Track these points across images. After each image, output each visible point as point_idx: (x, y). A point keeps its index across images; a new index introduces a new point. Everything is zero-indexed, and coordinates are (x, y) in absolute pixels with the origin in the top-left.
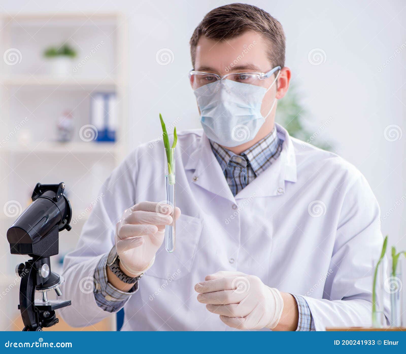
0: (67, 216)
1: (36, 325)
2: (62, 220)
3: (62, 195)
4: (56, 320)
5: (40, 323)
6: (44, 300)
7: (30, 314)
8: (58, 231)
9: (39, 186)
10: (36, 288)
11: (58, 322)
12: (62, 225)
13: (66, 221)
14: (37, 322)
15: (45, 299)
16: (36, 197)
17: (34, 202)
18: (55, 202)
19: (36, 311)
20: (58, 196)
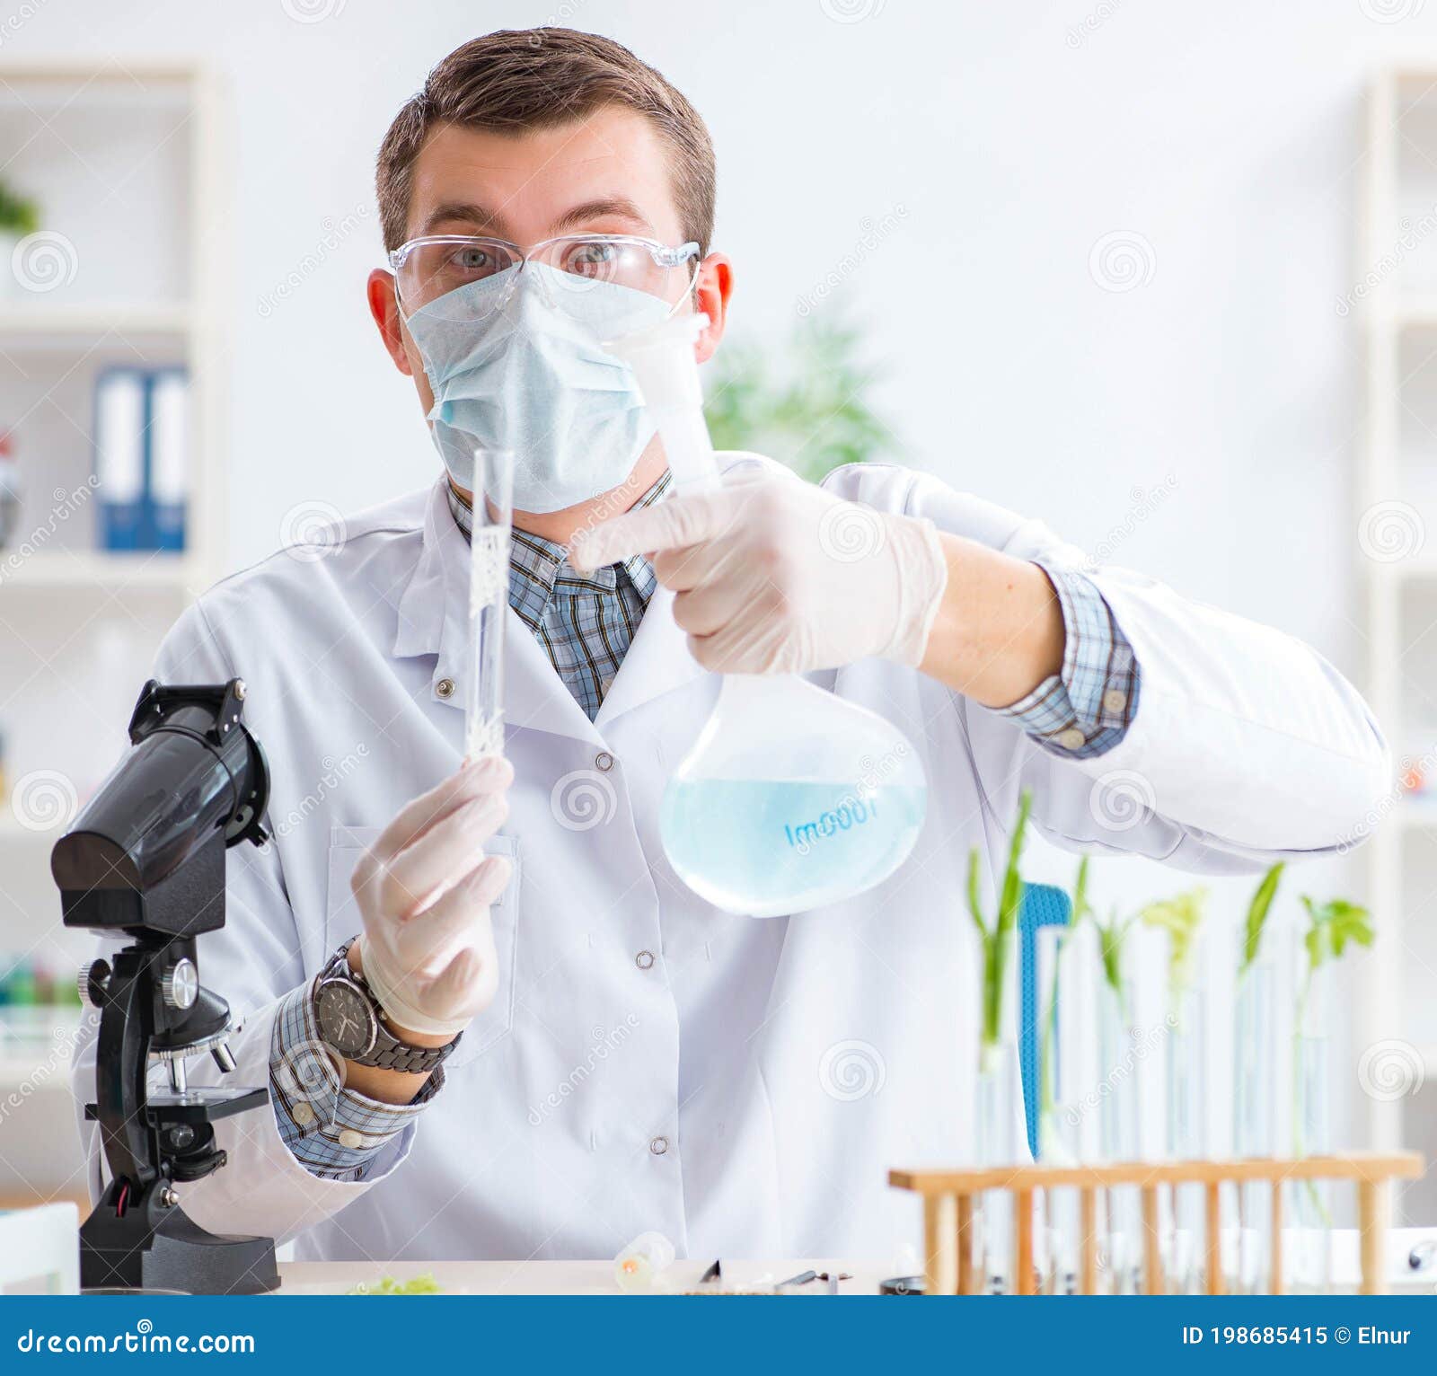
0: (254, 794)
1: (150, 1174)
2: (238, 808)
3: (239, 721)
4: (217, 1158)
5: (165, 1166)
6: (175, 1088)
7: (133, 1133)
8: (224, 846)
9: (153, 691)
10: (153, 1044)
11: (224, 1164)
12: (235, 827)
13: (248, 812)
14: (154, 1163)
15: (177, 1085)
16: (143, 729)
17: (137, 748)
18: (213, 747)
19: (152, 1125)
20: (225, 723)
